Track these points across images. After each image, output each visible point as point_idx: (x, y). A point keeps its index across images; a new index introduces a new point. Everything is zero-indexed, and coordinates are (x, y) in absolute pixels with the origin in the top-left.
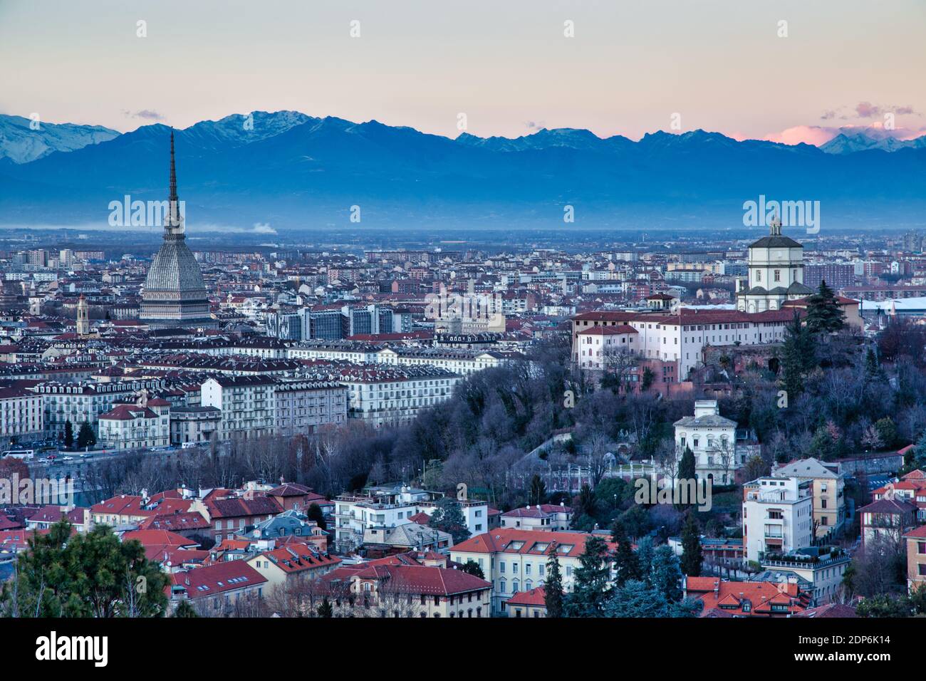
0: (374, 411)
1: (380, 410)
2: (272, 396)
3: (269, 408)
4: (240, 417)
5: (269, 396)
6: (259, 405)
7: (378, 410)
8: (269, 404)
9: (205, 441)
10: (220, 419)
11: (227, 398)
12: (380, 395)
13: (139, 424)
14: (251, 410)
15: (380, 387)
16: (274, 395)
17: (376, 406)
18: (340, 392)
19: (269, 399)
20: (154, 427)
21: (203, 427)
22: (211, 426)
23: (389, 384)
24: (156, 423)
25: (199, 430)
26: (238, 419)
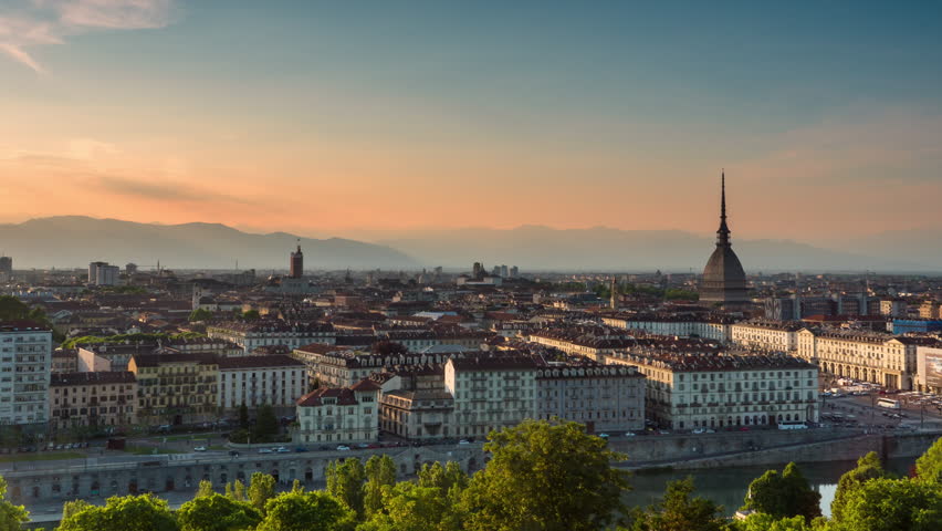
0: (685, 406)
1: (695, 405)
2: (531, 384)
3: (527, 398)
4: (483, 408)
5: (527, 383)
6: (511, 394)
7: (692, 405)
8: (527, 393)
9: (428, 436)
10: (453, 409)
11: (463, 384)
12: (695, 387)
13: (329, 413)
14: (500, 399)
15: (695, 378)
16: (535, 383)
17: (689, 400)
18: (635, 381)
19: (527, 388)
20: (351, 416)
21: (426, 418)
22: (440, 418)
23: (708, 375)
24: (355, 412)
25: (419, 421)
26: (479, 410)
